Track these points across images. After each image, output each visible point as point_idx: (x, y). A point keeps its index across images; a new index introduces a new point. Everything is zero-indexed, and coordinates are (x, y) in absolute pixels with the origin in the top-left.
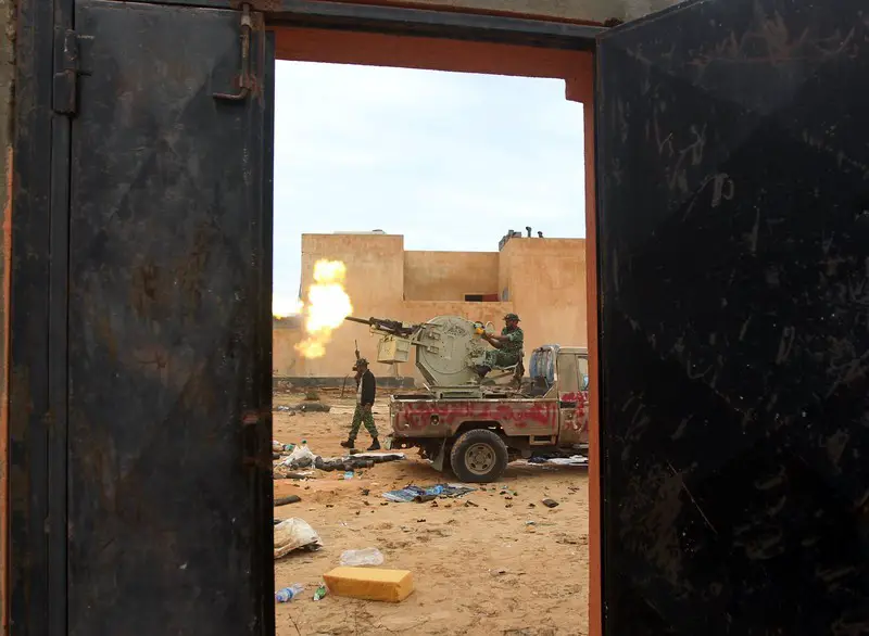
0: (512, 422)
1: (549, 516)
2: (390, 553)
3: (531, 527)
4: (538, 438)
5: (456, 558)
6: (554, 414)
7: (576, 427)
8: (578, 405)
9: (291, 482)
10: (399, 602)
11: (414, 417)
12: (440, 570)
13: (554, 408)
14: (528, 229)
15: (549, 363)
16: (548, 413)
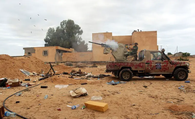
0: (134, 67)
1: (145, 90)
2: (104, 97)
3: (141, 93)
4: (140, 71)
5: (121, 100)
6: (144, 65)
7: (150, 69)
8: (150, 63)
9: (86, 80)
10: (104, 112)
11: (111, 65)
12: (117, 103)
13: (144, 64)
14: (138, 30)
15: (143, 54)
16: (143, 65)
